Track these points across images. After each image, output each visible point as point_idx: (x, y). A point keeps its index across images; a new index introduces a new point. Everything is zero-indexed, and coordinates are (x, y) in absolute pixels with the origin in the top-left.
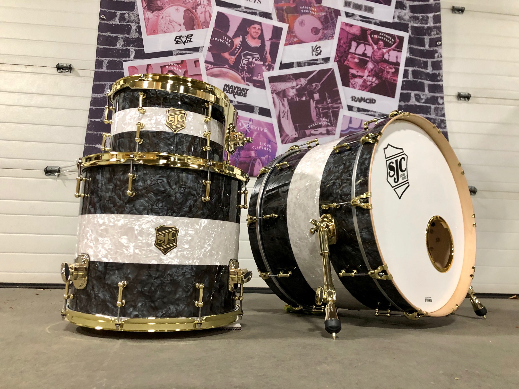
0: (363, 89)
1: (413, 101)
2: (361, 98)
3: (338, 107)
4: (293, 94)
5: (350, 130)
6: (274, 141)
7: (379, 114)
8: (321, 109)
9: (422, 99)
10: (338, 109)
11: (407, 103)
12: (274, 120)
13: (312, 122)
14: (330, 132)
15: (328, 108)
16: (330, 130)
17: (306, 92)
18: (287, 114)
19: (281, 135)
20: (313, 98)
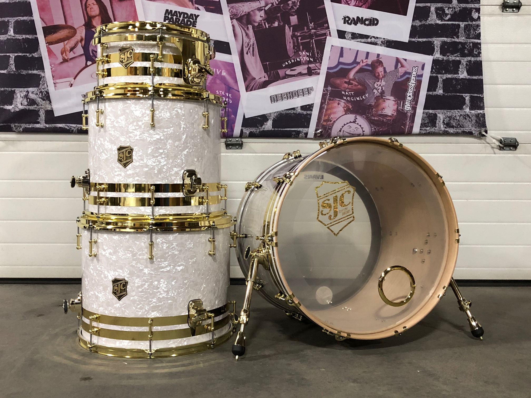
0: (360, 6)
1: (433, 19)
2: (358, 17)
3: (325, 34)
4: (261, 19)
5: (341, 66)
6: (236, 88)
7: (383, 40)
8: (300, 38)
9: (447, 15)
10: (325, 37)
11: (423, 22)
12: (234, 59)
13: (289, 58)
14: (313, 71)
15: (311, 36)
16: (312, 68)
17: (279, 15)
18: (253, 48)
19: (245, 79)
20: (289, 23)
